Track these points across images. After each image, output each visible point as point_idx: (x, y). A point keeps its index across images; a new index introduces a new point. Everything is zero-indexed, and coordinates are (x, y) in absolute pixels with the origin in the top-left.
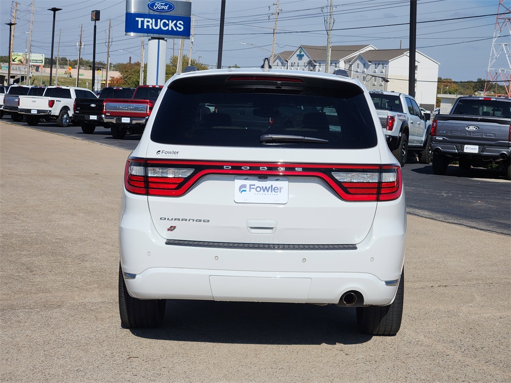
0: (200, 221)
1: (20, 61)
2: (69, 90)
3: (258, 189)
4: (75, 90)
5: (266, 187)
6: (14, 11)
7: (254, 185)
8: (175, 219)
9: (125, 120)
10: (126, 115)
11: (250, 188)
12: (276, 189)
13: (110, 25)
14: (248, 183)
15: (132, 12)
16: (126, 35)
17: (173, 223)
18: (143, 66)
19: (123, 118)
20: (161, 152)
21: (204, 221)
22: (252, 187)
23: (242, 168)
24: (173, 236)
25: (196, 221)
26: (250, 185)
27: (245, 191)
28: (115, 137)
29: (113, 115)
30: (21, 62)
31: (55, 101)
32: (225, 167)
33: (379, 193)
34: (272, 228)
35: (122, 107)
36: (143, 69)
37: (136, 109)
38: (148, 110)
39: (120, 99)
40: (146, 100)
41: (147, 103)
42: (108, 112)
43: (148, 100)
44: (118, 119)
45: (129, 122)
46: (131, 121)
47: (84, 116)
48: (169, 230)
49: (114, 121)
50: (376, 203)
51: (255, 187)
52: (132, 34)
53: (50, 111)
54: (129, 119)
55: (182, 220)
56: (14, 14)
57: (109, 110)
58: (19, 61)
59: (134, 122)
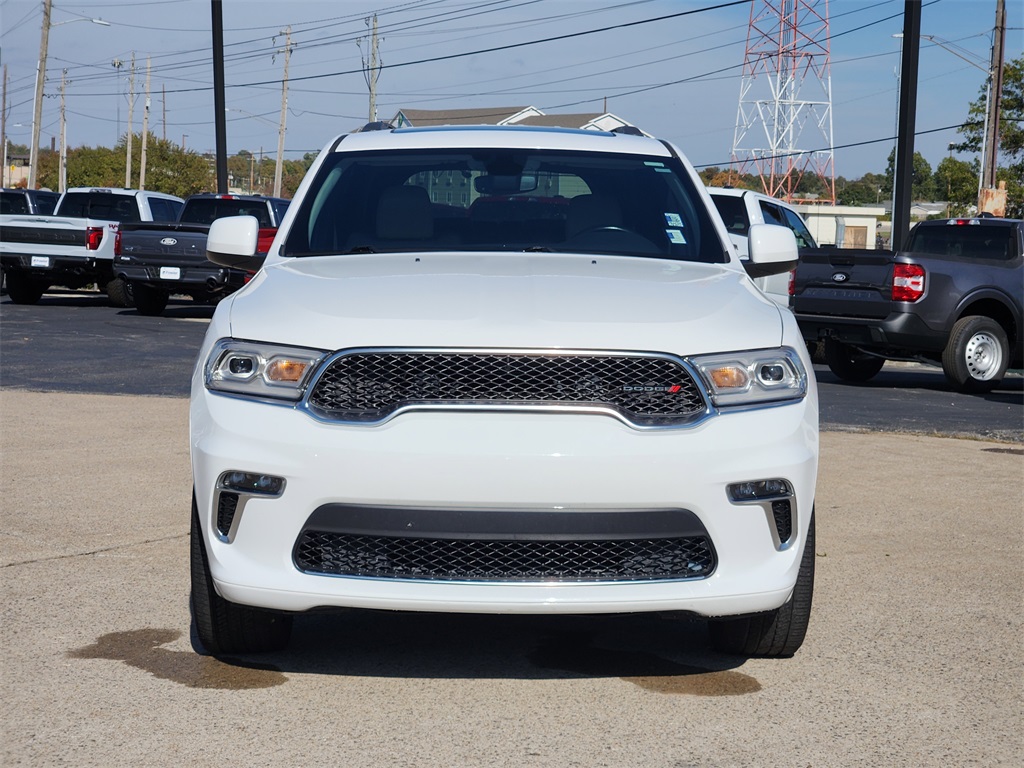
13: (5, 76)
18: (65, 155)
36: (65, 161)
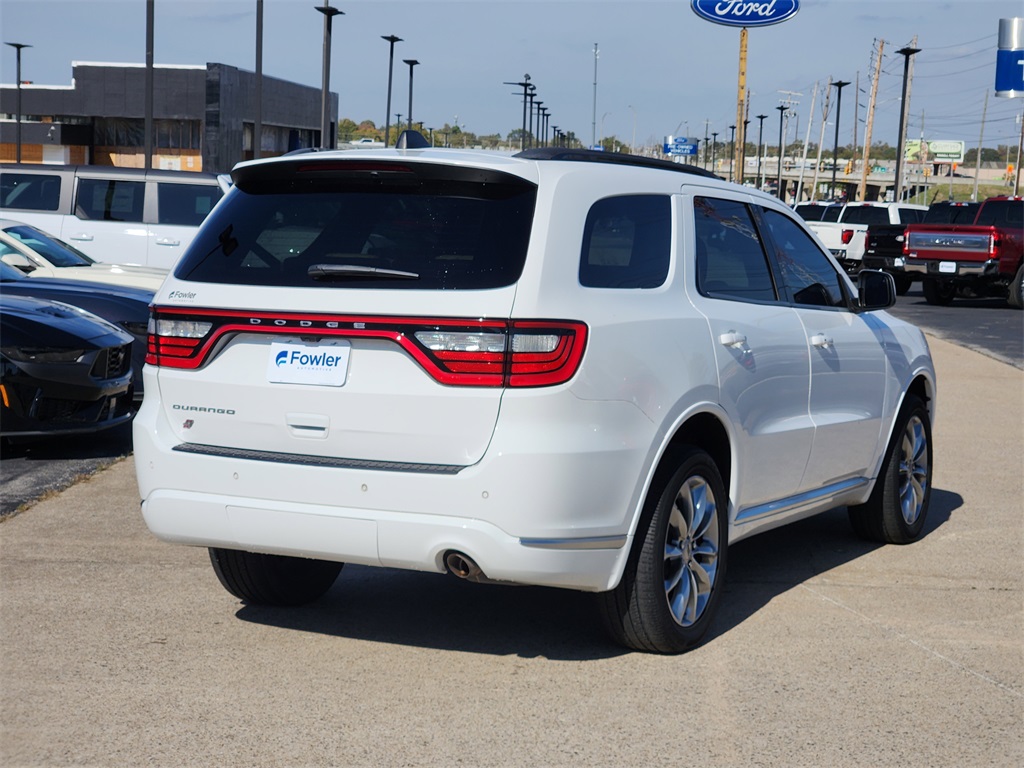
0: (223, 412)
1: (916, 155)
2: (887, 209)
3: (304, 360)
4: (900, 210)
5: (316, 357)
6: (878, 58)
7: (299, 352)
9: (948, 267)
10: (948, 258)
11: (293, 358)
12: (330, 359)
14: (290, 348)
15: (1013, 50)
16: (996, 95)
19: (942, 264)
20: (175, 294)
21: (228, 412)
22: (295, 355)
23: (276, 322)
25: (218, 412)
26: (294, 353)
27: (285, 361)
28: (931, 302)
29: (923, 257)
30: (918, 157)
31: (855, 232)
32: (251, 320)
33: (506, 372)
34: (323, 429)
35: (938, 240)
37: (968, 244)
38: (992, 246)
39: (936, 226)
40: (988, 227)
41: (990, 232)
42: (913, 252)
43: (992, 227)
44: (932, 264)
45: (953, 270)
46: (958, 268)
47: (883, 260)
48: (184, 426)
49: (923, 269)
50: (501, 390)
51: (299, 356)
52: (1012, 93)
53: (844, 251)
54: (954, 264)
55: (200, 409)
56: (876, 65)
57: (915, 248)
58: (913, 156)
59: (963, 271)
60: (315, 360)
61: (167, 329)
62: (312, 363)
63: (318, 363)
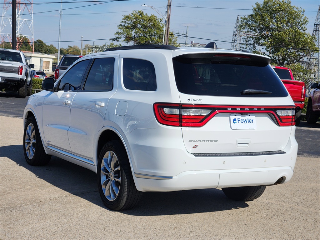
3: (242, 121)
5: (245, 120)
7: (240, 119)
8: (198, 141)
11: (238, 121)
12: (250, 120)
14: (237, 117)
17: (196, 143)
20: (190, 99)
21: (215, 141)
22: (239, 120)
23: (240, 109)
24: (197, 151)
25: (211, 141)
26: (238, 119)
27: (236, 122)
32: (228, 108)
33: (292, 121)
34: (248, 143)
48: (193, 147)
51: (240, 120)
55: (202, 141)
60: (245, 121)
61: (192, 113)
62: (245, 122)
63: (247, 122)
